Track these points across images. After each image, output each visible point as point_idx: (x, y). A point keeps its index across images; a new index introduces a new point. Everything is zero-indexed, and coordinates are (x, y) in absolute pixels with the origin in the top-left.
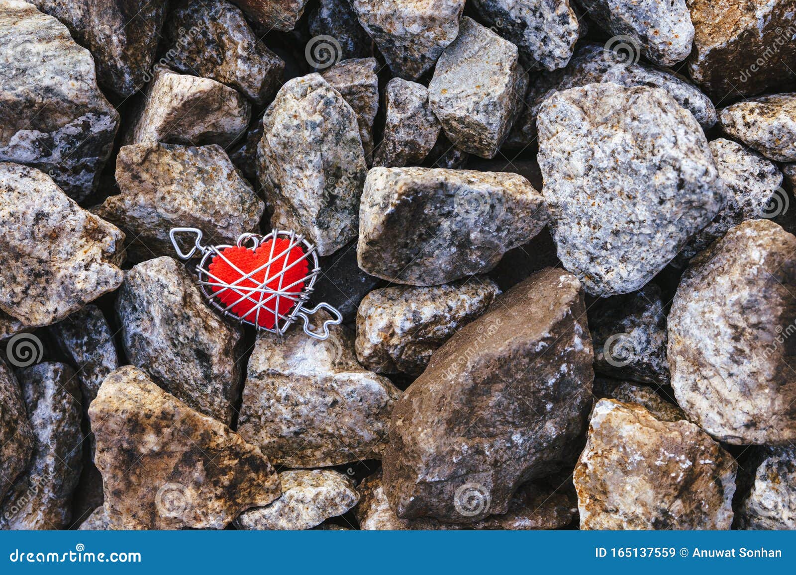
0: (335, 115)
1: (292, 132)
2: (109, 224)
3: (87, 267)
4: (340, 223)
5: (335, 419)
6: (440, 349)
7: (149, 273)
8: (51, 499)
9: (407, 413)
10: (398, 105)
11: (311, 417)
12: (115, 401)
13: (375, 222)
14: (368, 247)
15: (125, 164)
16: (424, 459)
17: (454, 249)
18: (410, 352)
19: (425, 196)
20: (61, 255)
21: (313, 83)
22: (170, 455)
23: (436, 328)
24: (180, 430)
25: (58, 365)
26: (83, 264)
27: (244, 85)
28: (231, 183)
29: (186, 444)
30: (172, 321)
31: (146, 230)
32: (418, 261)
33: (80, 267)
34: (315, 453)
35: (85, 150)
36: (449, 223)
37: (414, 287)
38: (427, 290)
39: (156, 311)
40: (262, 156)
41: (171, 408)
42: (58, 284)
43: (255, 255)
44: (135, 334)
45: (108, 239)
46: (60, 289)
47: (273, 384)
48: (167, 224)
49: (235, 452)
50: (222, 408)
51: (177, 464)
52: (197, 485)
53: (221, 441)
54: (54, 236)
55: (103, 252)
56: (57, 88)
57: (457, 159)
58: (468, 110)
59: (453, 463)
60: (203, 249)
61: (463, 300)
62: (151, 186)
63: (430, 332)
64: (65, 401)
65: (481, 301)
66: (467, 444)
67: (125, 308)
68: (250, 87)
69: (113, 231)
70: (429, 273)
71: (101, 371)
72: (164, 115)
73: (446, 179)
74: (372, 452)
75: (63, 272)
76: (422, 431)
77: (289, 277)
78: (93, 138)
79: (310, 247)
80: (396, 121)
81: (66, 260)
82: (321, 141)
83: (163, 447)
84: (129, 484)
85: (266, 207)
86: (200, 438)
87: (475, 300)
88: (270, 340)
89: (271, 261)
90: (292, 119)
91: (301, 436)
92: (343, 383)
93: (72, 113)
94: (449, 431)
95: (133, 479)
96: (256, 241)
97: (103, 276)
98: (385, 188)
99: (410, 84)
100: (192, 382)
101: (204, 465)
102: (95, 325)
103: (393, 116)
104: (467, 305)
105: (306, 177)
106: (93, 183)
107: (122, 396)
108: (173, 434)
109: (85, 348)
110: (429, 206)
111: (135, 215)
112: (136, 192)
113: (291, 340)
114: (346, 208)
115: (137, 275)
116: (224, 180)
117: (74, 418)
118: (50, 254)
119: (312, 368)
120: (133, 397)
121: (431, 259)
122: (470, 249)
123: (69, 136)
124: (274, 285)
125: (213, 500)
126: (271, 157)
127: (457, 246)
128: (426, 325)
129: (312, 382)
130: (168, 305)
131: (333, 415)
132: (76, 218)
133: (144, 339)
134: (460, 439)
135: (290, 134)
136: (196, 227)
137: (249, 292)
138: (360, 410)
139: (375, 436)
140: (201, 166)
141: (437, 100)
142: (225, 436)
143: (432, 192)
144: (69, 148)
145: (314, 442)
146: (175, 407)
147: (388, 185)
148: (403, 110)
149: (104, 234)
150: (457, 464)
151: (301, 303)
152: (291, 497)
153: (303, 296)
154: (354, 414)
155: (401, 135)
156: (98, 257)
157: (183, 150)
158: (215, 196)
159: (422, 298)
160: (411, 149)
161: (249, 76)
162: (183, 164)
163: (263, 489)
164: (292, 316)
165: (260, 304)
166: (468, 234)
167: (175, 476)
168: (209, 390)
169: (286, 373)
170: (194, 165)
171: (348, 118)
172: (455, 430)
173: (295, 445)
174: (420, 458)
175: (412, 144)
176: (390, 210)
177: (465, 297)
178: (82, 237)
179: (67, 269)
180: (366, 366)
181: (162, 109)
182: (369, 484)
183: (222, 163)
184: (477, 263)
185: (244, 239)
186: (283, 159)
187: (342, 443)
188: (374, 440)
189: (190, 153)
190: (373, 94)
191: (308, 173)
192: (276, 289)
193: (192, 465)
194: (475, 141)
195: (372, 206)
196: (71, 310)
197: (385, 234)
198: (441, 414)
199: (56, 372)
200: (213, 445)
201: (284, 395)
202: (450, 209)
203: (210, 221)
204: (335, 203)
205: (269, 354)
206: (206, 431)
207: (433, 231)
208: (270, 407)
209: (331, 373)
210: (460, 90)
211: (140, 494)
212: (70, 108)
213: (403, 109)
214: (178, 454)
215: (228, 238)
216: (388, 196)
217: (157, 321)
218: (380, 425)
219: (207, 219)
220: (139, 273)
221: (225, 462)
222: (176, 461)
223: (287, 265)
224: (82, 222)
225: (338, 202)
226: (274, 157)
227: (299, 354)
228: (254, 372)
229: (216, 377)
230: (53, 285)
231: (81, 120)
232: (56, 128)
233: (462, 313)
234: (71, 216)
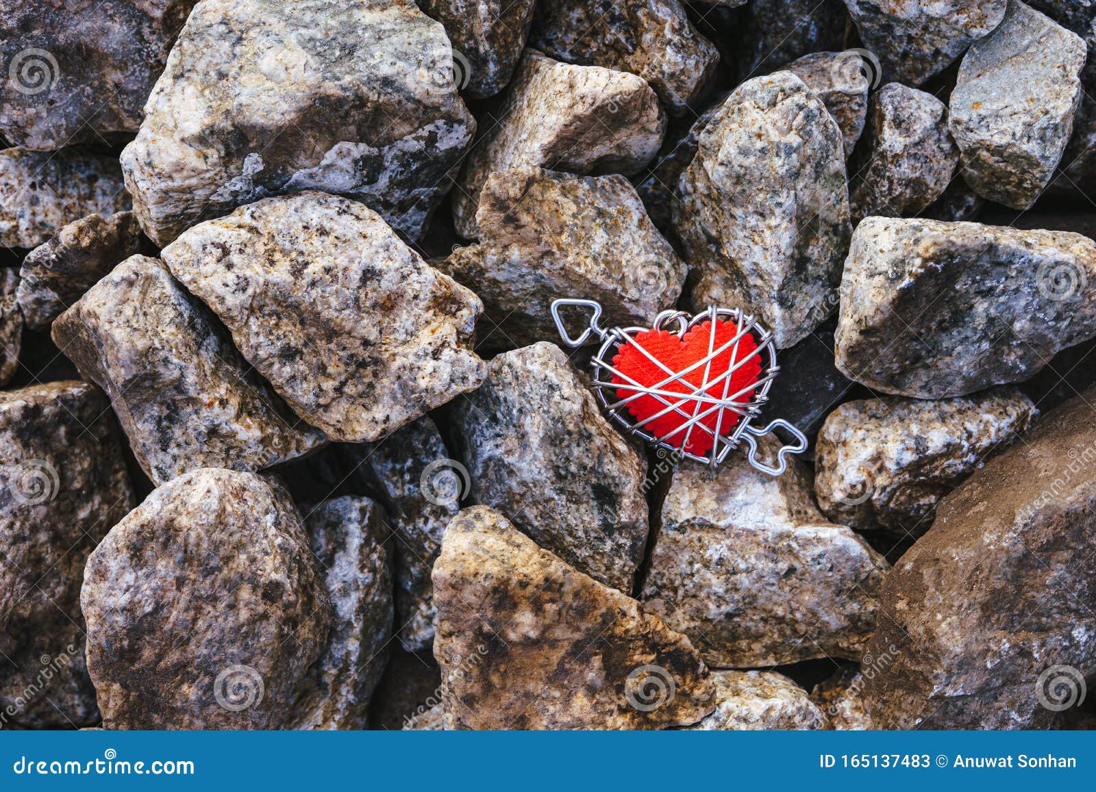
0: (818, 136)
1: (752, 159)
2: (467, 291)
3: (436, 355)
4: (811, 300)
5: (789, 596)
6: (952, 494)
7: (529, 367)
8: (349, 704)
9: (916, 591)
10: (898, 123)
11: (754, 591)
12: (471, 559)
13: (878, 300)
14: (861, 338)
15: (497, 199)
16: (945, 662)
17: (985, 345)
18: (902, 498)
19: (963, 263)
20: (397, 335)
21: (787, 85)
22: (554, 644)
23: (946, 463)
24: (571, 607)
25: (366, 502)
26: (431, 349)
27: (670, 86)
28: (644, 233)
29: (578, 629)
30: (562, 440)
31: (509, 301)
32: (929, 361)
33: (427, 354)
34: (753, 646)
35: (422, 176)
36: (986, 305)
37: (910, 400)
38: (931, 405)
39: (534, 426)
40: (689, 194)
41: (560, 573)
42: (393, 379)
43: (684, 344)
44: (490, 459)
45: (465, 312)
46: (396, 386)
47: (700, 540)
48: (545, 293)
49: (652, 643)
50: (625, 574)
51: (563, 658)
52: (591, 690)
53: (632, 625)
54: (388, 305)
55: (459, 333)
56: (400, 80)
57: (968, 209)
58: (1014, 134)
59: (986, 669)
60: (603, 332)
61: (988, 422)
62: (533, 234)
63: (936, 468)
64: (375, 556)
65: (1012, 425)
66: (1009, 641)
67: (477, 418)
68: (678, 89)
69: (473, 300)
70: (942, 380)
71: (433, 512)
72: (558, 128)
73: (996, 239)
74: (837, 645)
75: (399, 361)
76: (944, 619)
77: (739, 380)
78: (436, 158)
79: (765, 335)
80: (898, 149)
81: (405, 343)
82: (796, 175)
83: (544, 632)
84: (488, 687)
85: (690, 272)
86: (600, 620)
87: (1005, 423)
88: (695, 474)
89: (712, 354)
90: (754, 139)
91: (737, 619)
92: (807, 543)
93: (418, 118)
94: (984, 622)
95: (495, 679)
96: (684, 322)
97: (460, 370)
98: (895, 249)
99: (915, 92)
100: (581, 534)
101: (603, 661)
102: (425, 442)
103: (892, 140)
104: (993, 430)
105: (770, 228)
106: (423, 227)
107: (480, 553)
108: (559, 613)
109: (407, 477)
110: (964, 278)
111: (500, 278)
112: (506, 242)
113: (725, 474)
114: (819, 277)
115: (506, 369)
116: (634, 229)
117: (386, 581)
118: (381, 332)
119: (759, 518)
120: (498, 554)
121: (947, 359)
122: (1009, 346)
123: (405, 153)
124: (716, 392)
125: (615, 715)
126: (708, 196)
127: (991, 341)
128: (934, 458)
129: (761, 538)
130: (557, 415)
131: (787, 589)
132: (422, 279)
133: (504, 466)
134: (1000, 634)
135: (750, 161)
136: (592, 299)
137: (678, 399)
138: (828, 584)
139: (846, 624)
140: (601, 206)
141: (965, 118)
142: (638, 618)
143: (974, 257)
144: (402, 173)
145: (753, 629)
146: (565, 572)
147: (899, 245)
148: (908, 132)
149: (460, 305)
150: (993, 670)
151: (748, 419)
152: (729, 713)
153: (753, 409)
154: (818, 590)
155: (902, 169)
156: (452, 339)
157: (576, 182)
158: (622, 252)
159: (926, 416)
160: (914, 192)
161: (682, 71)
162: (576, 201)
163: (690, 700)
164: (734, 438)
165: (694, 419)
166: (1011, 322)
167: (558, 676)
168: (609, 545)
169: (722, 524)
170: (592, 204)
171: (833, 141)
172: (993, 620)
173: (725, 634)
174: (938, 660)
175: (916, 184)
176: (907, 281)
177: (989, 417)
178: (428, 309)
179: (405, 356)
180: (832, 517)
181: (554, 117)
182: (826, 694)
183: (630, 202)
184: (1015, 367)
185: (665, 319)
186: (731, 200)
187: (795, 631)
188: (843, 629)
189: (585, 186)
190: (860, 105)
191: (773, 222)
192: (719, 397)
193: (586, 660)
194: (1009, 183)
195: (872, 276)
196: (408, 419)
197: (891, 318)
198: (973, 595)
199: (362, 511)
200: (619, 631)
201: (716, 557)
202: (994, 283)
203: (615, 290)
204: (806, 269)
205: (695, 495)
206: (610, 609)
207: (960, 317)
208: (692, 575)
209: (789, 527)
210: (1003, 105)
211: (504, 701)
212: (416, 110)
213: (907, 130)
214: (566, 643)
215: (638, 317)
216: (903, 261)
217: (534, 440)
218: (855, 606)
219: (611, 287)
220: (510, 366)
221: (636, 657)
222: (562, 653)
223: (736, 362)
224: (431, 287)
225: (810, 268)
226: (715, 197)
227: (740, 496)
228: (672, 521)
229: (623, 528)
230: (385, 380)
231: (424, 132)
232: (390, 141)
233: (985, 442)
234: (414, 276)
